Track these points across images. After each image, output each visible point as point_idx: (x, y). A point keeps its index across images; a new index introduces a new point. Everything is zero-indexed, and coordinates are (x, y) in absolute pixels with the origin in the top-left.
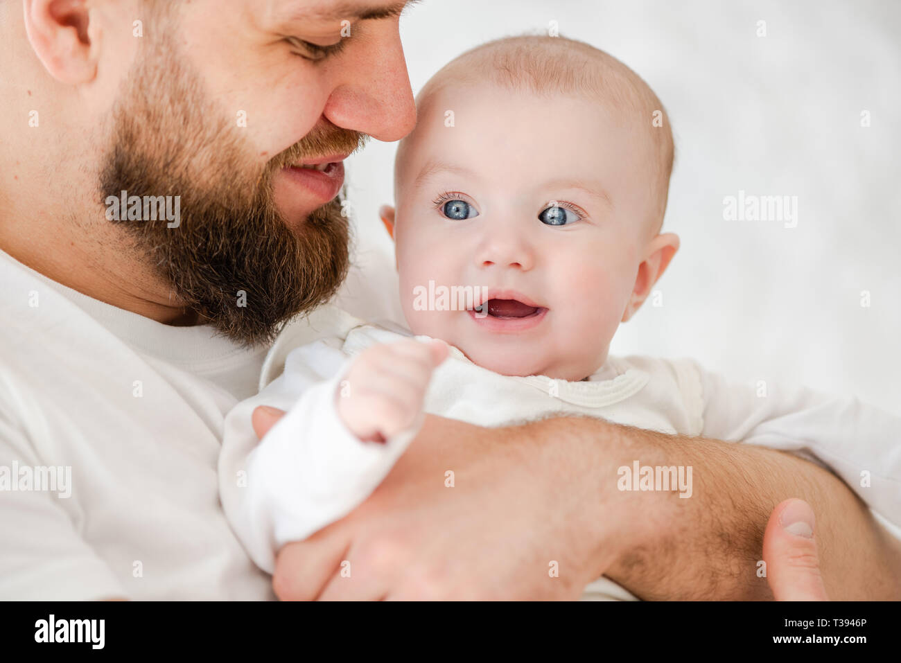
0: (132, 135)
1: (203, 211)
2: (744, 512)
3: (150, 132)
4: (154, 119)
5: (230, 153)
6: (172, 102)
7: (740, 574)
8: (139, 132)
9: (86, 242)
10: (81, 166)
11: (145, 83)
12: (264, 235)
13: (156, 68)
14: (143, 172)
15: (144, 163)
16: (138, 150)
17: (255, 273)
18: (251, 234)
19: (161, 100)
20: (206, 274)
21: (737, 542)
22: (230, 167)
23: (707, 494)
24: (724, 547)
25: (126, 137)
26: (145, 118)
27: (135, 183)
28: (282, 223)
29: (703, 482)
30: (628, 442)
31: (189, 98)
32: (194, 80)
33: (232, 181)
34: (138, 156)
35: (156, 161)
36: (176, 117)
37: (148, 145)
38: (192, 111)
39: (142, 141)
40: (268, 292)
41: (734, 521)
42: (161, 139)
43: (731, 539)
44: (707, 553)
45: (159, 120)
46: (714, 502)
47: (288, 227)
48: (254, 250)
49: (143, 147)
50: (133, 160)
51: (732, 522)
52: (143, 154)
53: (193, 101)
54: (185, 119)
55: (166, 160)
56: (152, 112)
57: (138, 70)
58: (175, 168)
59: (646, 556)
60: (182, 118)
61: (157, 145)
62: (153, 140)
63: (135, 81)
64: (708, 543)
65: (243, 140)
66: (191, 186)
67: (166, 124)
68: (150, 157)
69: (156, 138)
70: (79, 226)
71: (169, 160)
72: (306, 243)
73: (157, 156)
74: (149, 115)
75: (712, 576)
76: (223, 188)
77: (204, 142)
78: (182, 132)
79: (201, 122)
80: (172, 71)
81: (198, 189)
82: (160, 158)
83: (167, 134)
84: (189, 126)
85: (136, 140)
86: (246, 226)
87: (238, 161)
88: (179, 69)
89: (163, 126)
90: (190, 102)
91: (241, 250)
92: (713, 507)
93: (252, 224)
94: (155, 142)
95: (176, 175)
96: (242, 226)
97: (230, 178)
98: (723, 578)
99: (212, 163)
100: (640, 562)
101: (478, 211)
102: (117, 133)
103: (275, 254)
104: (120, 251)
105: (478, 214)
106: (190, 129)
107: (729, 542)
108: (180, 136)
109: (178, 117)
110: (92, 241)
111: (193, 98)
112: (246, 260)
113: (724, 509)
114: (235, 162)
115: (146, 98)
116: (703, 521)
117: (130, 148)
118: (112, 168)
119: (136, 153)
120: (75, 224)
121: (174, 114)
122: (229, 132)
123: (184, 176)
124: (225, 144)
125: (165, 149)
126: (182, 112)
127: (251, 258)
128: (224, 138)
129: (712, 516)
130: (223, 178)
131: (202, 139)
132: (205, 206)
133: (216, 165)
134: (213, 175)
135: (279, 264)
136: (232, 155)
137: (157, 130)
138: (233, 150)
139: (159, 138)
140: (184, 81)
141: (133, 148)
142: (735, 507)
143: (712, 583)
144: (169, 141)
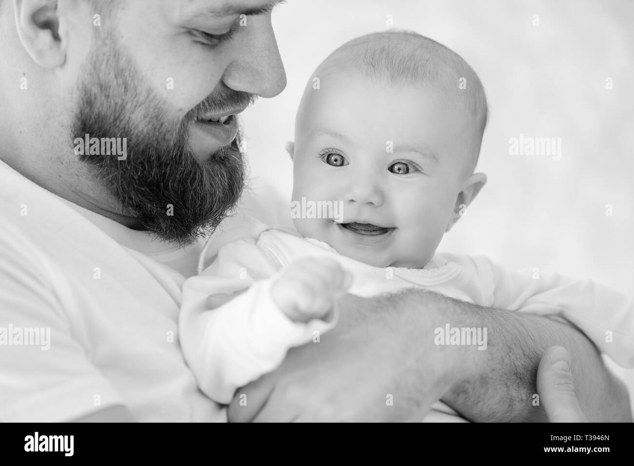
0: (91, 101)
1: (141, 150)
2: (530, 358)
3: (103, 98)
4: (105, 90)
5: (156, 111)
6: (116, 77)
7: (527, 400)
8: (95, 98)
9: (68, 175)
10: (59, 122)
11: (97, 64)
12: (182, 167)
13: (104, 54)
14: (100, 124)
15: (101, 119)
16: (96, 111)
17: (176, 192)
18: (173, 166)
19: (108, 76)
20: (143, 194)
21: (525, 378)
22: (157, 120)
23: (507, 346)
24: (518, 381)
25: (87, 102)
26: (99, 88)
27: (95, 133)
28: (194, 159)
29: (505, 337)
30: (458, 310)
31: (127, 74)
32: (129, 61)
33: (159, 129)
34: (96, 114)
35: (108, 117)
36: (119, 88)
37: (102, 106)
38: (129, 83)
39: (98, 104)
40: (185, 206)
41: (524, 364)
42: (111, 102)
43: (522, 376)
44: (507, 386)
45: (108, 89)
46: (512, 352)
47: (198, 162)
48: (176, 178)
49: (99, 108)
50: (93, 117)
51: (523, 365)
52: (99, 113)
53: (130, 76)
54: (125, 88)
55: (115, 116)
56: (103, 84)
57: (92, 57)
58: (121, 121)
59: (469, 387)
60: (123, 87)
61: (108, 106)
62: (105, 103)
63: (91, 64)
64: (508, 379)
65: (165, 102)
66: (132, 133)
67: (113, 92)
68: (104, 115)
69: (107, 102)
70: (62, 164)
71: (116, 117)
72: (210, 173)
73: (108, 113)
74: (101, 87)
75: (510, 401)
76: (154, 134)
77: (138, 105)
78: (124, 97)
79: (135, 90)
80: (115, 56)
81: (137, 135)
82: (111, 115)
83: (114, 98)
84: (128, 93)
85: (94, 103)
86: (170, 161)
87: (162, 116)
88: (119, 55)
89: (111, 93)
90: (128, 77)
91: (167, 178)
92: (511, 355)
93: (174, 159)
94: (107, 105)
95: (122, 126)
96: (167, 161)
97: (158, 127)
98: (516, 403)
99: (145, 117)
100: (465, 391)
101: (349, 162)
102: (81, 99)
103: (189, 181)
104: (91, 180)
105: (348, 164)
106: (129, 94)
107: (521, 379)
108: (123, 100)
109: (120, 87)
110: (72, 174)
111: (129, 74)
112: (170, 184)
113: (518, 357)
114: (161, 116)
115: (98, 75)
116: (505, 364)
117: (91, 109)
118: (79, 123)
119: (95, 113)
120: (59, 163)
121: (118, 85)
122: (155, 97)
123: (127, 127)
124: (152, 105)
125: (114, 109)
126: (123, 84)
127: (173, 182)
128: (152, 101)
129: (511, 361)
130: (153, 127)
131: (137, 102)
132: (142, 146)
133: (148, 119)
134: (146, 126)
135: (192, 187)
136: (158, 112)
137: (107, 97)
138: (159, 109)
139: (109, 102)
140: (123, 62)
141: (92, 109)
142: (524, 355)
143: (510, 406)
144: (116, 104)
